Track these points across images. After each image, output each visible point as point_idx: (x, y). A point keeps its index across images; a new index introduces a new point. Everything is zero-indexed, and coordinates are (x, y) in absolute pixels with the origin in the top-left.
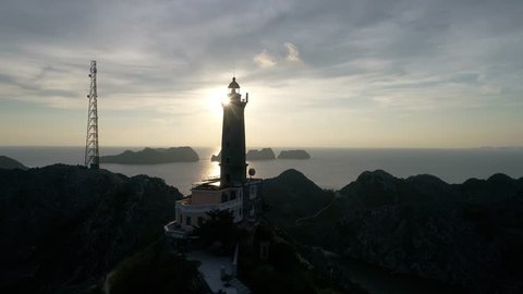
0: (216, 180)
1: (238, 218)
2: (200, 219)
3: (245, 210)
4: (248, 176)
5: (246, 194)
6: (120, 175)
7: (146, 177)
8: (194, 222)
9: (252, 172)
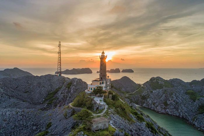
0: (98, 79)
1: (104, 89)
2: (94, 89)
3: (106, 87)
4: (107, 78)
5: (106, 83)
6: (68, 78)
7: (76, 78)
8: (93, 89)
9: (108, 77)
